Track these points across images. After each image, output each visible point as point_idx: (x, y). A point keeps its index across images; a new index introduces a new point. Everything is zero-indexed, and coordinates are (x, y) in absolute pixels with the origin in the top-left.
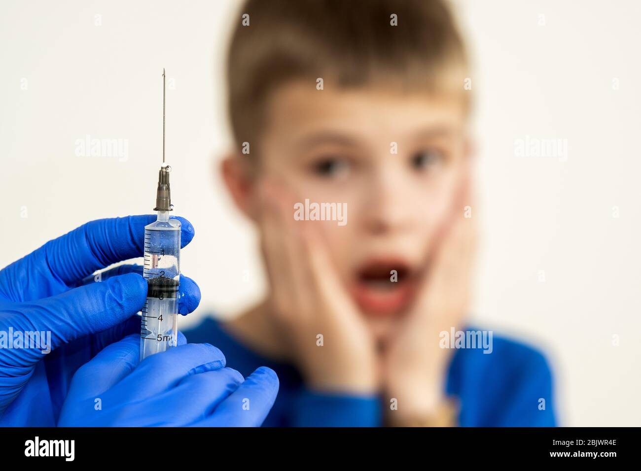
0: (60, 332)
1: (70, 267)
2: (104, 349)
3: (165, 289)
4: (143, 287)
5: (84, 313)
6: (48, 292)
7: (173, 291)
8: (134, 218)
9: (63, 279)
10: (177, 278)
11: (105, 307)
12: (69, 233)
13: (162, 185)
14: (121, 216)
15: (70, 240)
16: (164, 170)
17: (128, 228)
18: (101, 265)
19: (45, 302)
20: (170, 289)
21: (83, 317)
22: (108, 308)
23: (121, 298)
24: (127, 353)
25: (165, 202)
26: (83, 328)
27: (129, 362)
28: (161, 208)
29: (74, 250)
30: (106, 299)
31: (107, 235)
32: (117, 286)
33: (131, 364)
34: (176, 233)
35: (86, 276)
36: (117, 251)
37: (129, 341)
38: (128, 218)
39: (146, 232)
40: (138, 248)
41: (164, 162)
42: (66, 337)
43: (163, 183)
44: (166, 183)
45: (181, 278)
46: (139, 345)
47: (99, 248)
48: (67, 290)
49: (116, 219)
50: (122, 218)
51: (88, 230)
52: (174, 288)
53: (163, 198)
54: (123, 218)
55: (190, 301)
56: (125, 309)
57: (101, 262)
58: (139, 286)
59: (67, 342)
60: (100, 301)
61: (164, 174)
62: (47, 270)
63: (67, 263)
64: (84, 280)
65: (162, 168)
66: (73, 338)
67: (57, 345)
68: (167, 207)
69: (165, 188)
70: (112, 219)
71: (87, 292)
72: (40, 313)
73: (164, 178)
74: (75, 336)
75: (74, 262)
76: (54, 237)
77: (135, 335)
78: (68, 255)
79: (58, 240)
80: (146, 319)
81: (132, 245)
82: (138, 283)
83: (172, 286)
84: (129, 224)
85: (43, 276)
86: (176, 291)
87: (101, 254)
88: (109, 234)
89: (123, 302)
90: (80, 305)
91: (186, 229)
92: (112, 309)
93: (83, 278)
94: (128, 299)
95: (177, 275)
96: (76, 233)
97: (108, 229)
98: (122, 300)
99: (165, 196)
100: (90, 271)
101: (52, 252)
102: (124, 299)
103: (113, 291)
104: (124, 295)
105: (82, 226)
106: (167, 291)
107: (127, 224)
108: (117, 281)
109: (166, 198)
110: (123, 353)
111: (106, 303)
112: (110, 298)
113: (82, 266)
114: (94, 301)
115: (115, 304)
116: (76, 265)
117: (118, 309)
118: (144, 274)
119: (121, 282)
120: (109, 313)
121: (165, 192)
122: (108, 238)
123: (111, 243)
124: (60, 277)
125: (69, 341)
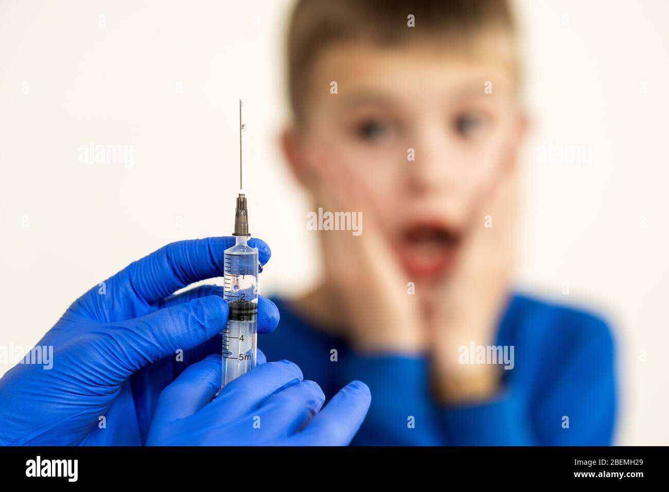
0: (147, 353)
1: (153, 286)
2: (186, 369)
3: (245, 312)
4: (224, 309)
5: (169, 335)
6: (132, 313)
7: (251, 314)
8: (213, 239)
9: (146, 299)
10: (255, 301)
11: (188, 328)
12: (151, 255)
13: (240, 212)
14: (201, 238)
15: (152, 262)
16: (242, 197)
17: (208, 250)
18: (181, 284)
19: (131, 324)
20: (249, 312)
21: (168, 338)
22: (191, 329)
23: (203, 320)
24: (209, 372)
25: (243, 228)
26: (167, 348)
27: (211, 382)
28: (240, 233)
29: (156, 271)
30: (189, 321)
31: (188, 256)
32: (199, 308)
33: (213, 383)
34: (254, 257)
35: (168, 295)
36: (198, 272)
37: (210, 360)
38: (207, 239)
39: (225, 256)
40: (217, 268)
41: (241, 189)
42: (151, 357)
43: (241, 209)
44: (243, 209)
45: (259, 300)
46: (220, 364)
47: (180, 268)
48: (151, 312)
49: (196, 241)
50: (201, 240)
51: (169, 252)
52: (253, 311)
53: (241, 223)
54: (203, 239)
55: (270, 322)
56: (207, 331)
57: (182, 281)
58: (220, 309)
59: (152, 362)
60: (184, 323)
61: (242, 200)
62: (131, 291)
63: (149, 282)
64: (165, 299)
65: (240, 195)
66: (158, 358)
67: (143, 365)
68: (244, 231)
69: (242, 214)
70: (192, 241)
71: (171, 314)
72: (127, 335)
73: (241, 204)
74: (160, 357)
75: (157, 282)
76: (137, 258)
77: (216, 355)
78: (150, 275)
79: (141, 261)
80: (228, 339)
81: (211, 265)
82: (219, 306)
83: (252, 309)
84: (209, 245)
85: (127, 297)
86: (255, 313)
87: (182, 274)
88: (190, 256)
89: (206, 324)
90: (164, 326)
91: (262, 251)
92: (195, 330)
93: (164, 297)
94: (210, 321)
95: (256, 297)
96: (158, 255)
97: (189, 250)
98: (204, 322)
99: (243, 221)
100: (172, 291)
101: (135, 272)
102: (206, 321)
103: (196, 313)
104: (206, 317)
105: (163, 247)
106: (247, 314)
107: (207, 244)
108: (198, 303)
109: (244, 223)
110: (205, 372)
111: (189, 325)
112: (193, 319)
113: (165, 286)
114: (178, 323)
115: (197, 326)
116: (158, 284)
117: (200, 331)
118: (225, 298)
119: (203, 305)
120: (192, 334)
121: (243, 218)
122: (189, 259)
123: (192, 262)
124: (143, 296)
125: (154, 361)
